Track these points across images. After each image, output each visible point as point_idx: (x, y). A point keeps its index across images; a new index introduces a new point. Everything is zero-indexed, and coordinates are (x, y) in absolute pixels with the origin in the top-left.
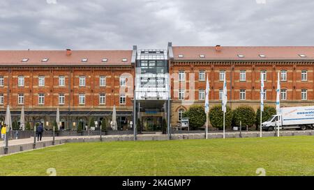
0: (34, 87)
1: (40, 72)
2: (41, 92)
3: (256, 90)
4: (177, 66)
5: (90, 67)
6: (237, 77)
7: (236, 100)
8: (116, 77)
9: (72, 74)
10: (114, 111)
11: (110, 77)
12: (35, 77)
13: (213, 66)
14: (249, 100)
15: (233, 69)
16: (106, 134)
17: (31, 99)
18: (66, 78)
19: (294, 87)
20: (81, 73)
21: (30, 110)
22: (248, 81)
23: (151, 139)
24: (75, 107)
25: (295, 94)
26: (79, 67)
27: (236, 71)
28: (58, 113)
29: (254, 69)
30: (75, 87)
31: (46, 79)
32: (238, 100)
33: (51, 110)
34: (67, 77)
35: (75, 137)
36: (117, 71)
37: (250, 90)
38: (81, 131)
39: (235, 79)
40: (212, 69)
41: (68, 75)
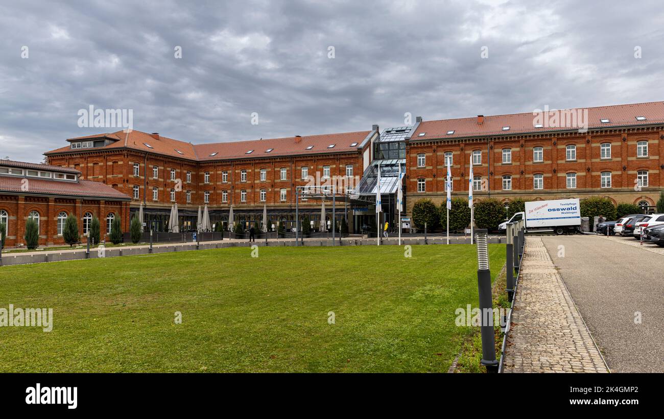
0: (256, 182)
1: (261, 165)
2: (263, 186)
3: (527, 176)
4: (414, 148)
5: (311, 155)
6: (499, 158)
7: (496, 191)
8: (341, 166)
9: (293, 165)
10: (323, 208)
11: (334, 166)
12: (257, 170)
13: (462, 146)
14: (517, 191)
15: (491, 148)
16: (308, 237)
17: (253, 195)
18: (287, 171)
19: (588, 170)
20: (303, 164)
21: (252, 208)
22: (514, 164)
23: (319, 244)
24: (276, 204)
25: (589, 180)
26: (300, 156)
27: (496, 151)
28: (265, 211)
29: (522, 146)
30: (297, 180)
31: (268, 173)
32: (500, 191)
33: (272, 208)
34: (288, 169)
35: (275, 240)
36: (342, 158)
37: (518, 176)
38: (283, 232)
39: (494, 161)
40: (462, 150)
41: (289, 166)
